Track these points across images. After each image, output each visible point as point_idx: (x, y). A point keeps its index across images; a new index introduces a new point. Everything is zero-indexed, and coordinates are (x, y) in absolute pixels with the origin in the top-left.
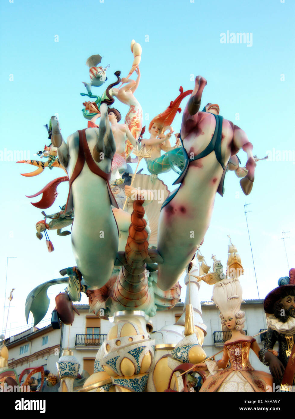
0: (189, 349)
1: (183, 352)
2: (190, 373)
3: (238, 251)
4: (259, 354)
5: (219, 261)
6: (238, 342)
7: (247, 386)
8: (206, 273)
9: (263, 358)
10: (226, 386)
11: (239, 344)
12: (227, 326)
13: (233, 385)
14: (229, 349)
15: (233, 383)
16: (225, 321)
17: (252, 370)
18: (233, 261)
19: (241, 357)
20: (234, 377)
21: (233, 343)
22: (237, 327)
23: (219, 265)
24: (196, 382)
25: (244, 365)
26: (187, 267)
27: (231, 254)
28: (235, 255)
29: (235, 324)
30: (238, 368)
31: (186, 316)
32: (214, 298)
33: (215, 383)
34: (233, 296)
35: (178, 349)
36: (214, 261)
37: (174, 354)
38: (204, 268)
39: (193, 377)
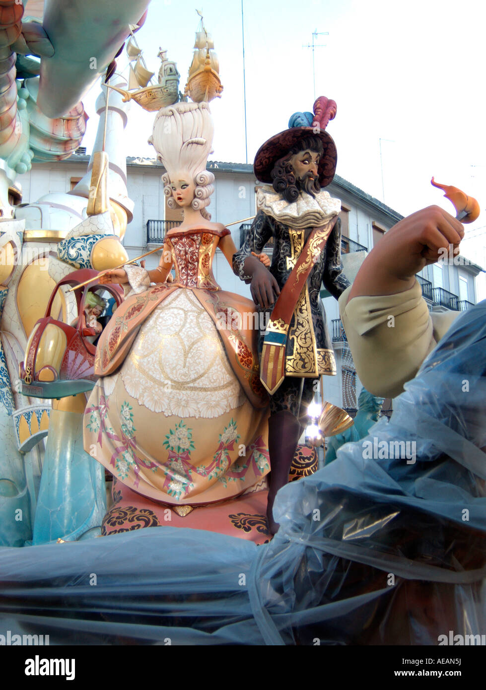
0: (94, 243)
1: (81, 248)
2: (93, 290)
3: (215, 47)
4: (233, 259)
5: (174, 64)
6: (195, 234)
7: (204, 318)
8: (144, 85)
9: (241, 267)
10: (161, 315)
11: (195, 237)
12: (176, 198)
13: (175, 315)
14: (175, 246)
15: (176, 311)
16: (173, 187)
17: (215, 289)
18: (202, 66)
19: (196, 263)
20: (179, 299)
21: (183, 233)
22: (196, 203)
23: (172, 73)
24: (104, 308)
25: (201, 278)
26: (104, 70)
27: (200, 51)
28: (208, 53)
29: (192, 196)
30: (189, 284)
31: (92, 177)
32: (155, 138)
33: (141, 308)
34: (194, 139)
35: (72, 241)
36: (163, 62)
37: (63, 252)
38: (140, 75)
39: (98, 297)
